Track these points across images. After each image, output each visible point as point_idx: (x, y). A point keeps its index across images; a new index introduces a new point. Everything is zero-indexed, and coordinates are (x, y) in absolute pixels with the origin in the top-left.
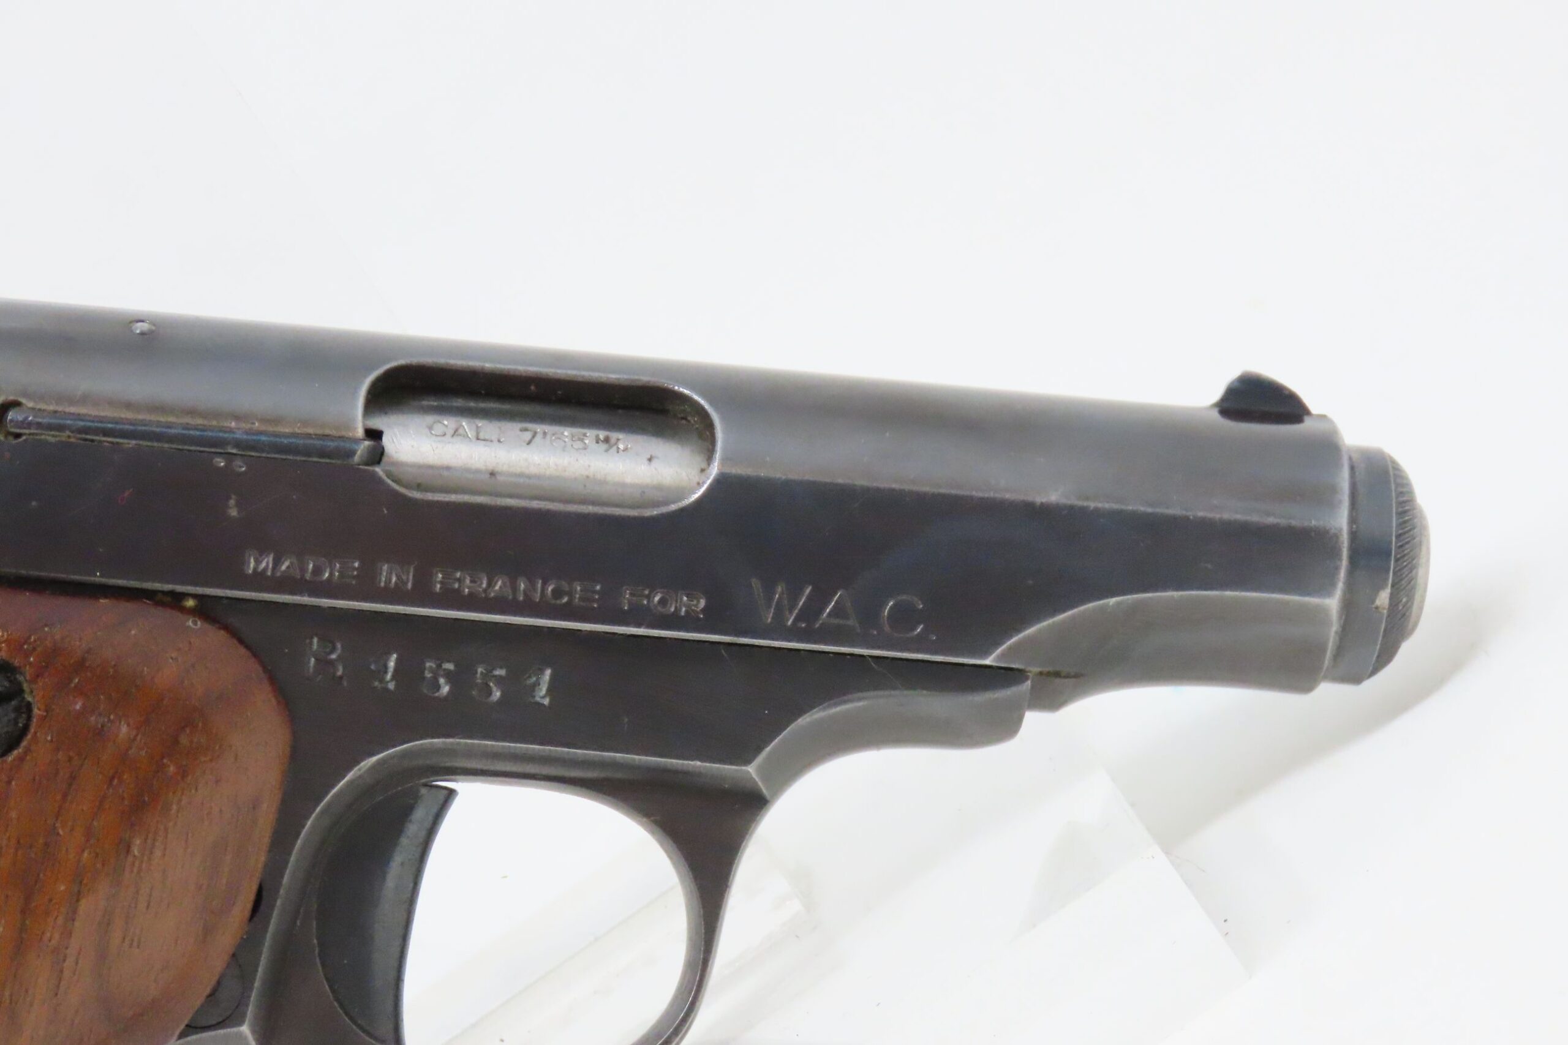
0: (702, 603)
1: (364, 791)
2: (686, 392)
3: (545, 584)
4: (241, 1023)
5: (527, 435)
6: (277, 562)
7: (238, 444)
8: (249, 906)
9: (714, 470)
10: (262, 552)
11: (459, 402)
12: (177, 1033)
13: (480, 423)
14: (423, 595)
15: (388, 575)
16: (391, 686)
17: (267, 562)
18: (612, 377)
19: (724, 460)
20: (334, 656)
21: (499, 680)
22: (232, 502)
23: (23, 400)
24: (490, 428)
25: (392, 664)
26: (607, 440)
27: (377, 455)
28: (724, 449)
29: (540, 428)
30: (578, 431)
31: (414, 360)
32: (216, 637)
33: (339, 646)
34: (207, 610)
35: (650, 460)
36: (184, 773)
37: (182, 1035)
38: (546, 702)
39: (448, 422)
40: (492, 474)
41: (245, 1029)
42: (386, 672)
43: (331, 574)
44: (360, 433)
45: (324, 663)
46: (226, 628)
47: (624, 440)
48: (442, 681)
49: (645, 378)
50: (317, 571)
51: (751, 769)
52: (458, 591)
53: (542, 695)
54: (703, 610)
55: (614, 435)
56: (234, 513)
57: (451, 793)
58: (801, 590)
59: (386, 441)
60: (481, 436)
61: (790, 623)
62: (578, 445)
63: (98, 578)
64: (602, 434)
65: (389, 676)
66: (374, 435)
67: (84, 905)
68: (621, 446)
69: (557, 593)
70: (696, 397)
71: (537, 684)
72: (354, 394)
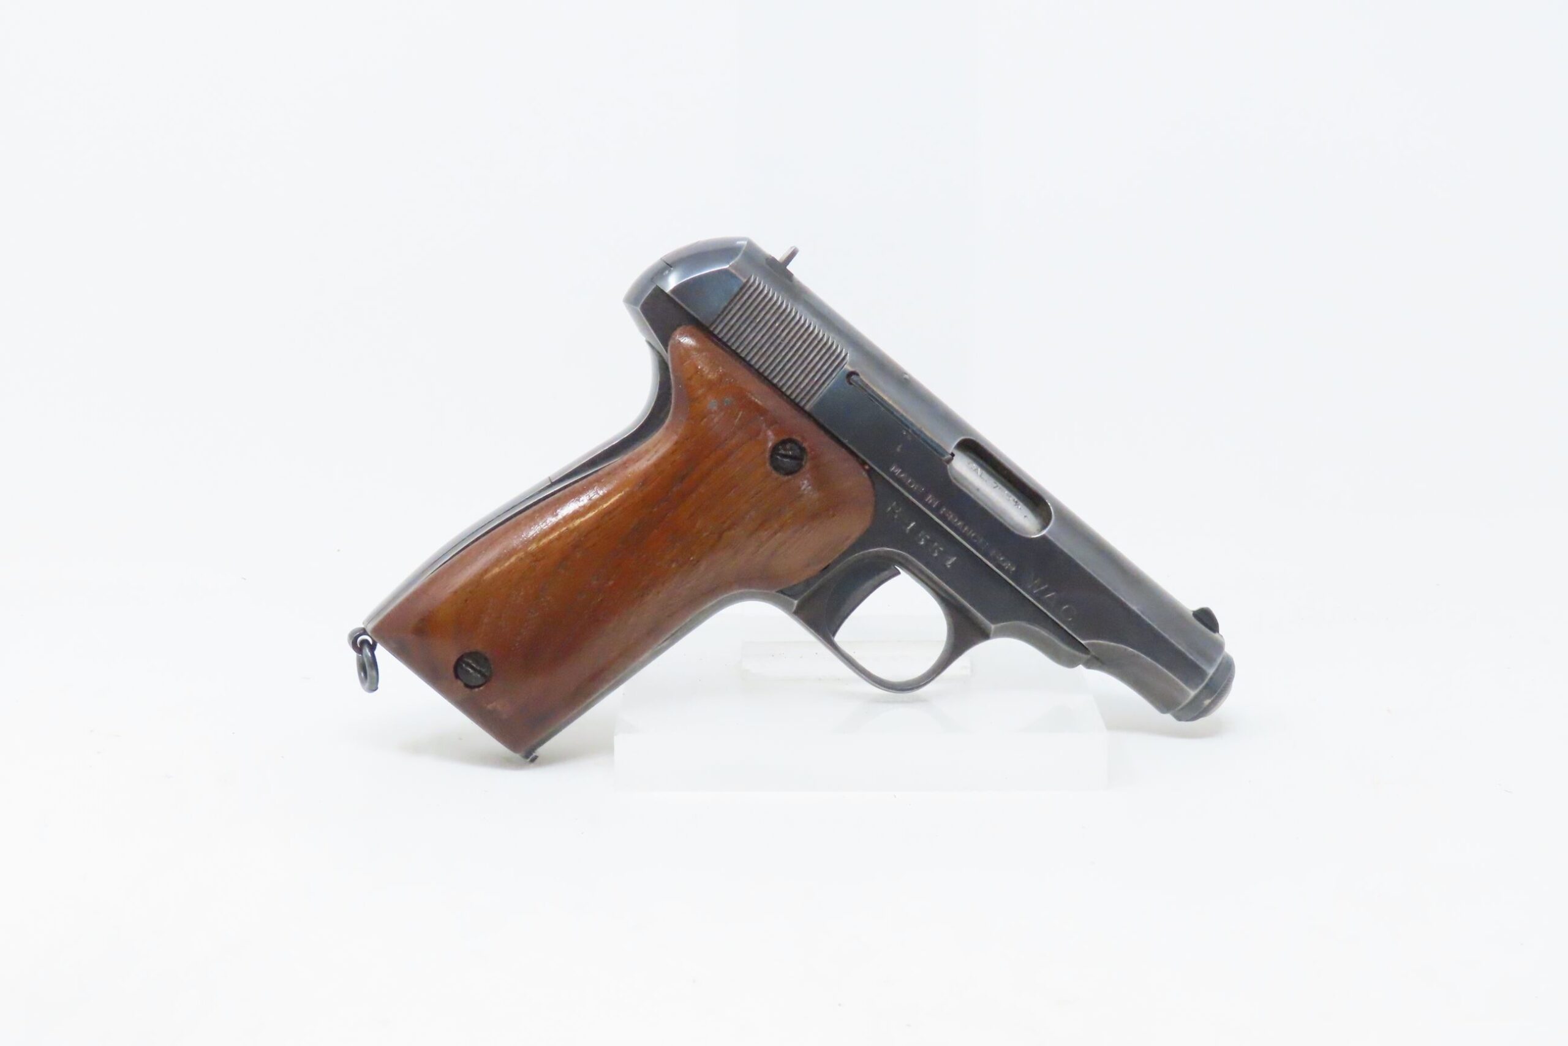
0: (1014, 569)
1: (878, 556)
2: (1049, 504)
3: (973, 533)
4: (796, 599)
5: (995, 485)
6: (901, 473)
7: (913, 431)
8: (824, 567)
9: (1044, 532)
10: (899, 467)
11: (981, 462)
12: (778, 589)
13: (984, 472)
14: (936, 511)
15: (929, 499)
16: (907, 531)
17: (898, 471)
18: (1031, 485)
19: (1049, 532)
20: (897, 511)
21: (939, 552)
22: (900, 446)
23: (860, 374)
24: (986, 476)
25: (912, 525)
26: (1016, 502)
27: (949, 461)
28: (1050, 528)
29: (1000, 486)
30: (1010, 494)
31: (978, 441)
32: (868, 483)
33: (900, 509)
34: (870, 472)
35: (1025, 517)
36: (834, 516)
37: (778, 592)
38: (949, 566)
39: (975, 466)
40: (978, 490)
41: (796, 602)
42: (908, 526)
43: (914, 487)
44: (950, 452)
45: (893, 511)
46: (873, 484)
47: (1021, 506)
48: (923, 540)
49: (1040, 492)
50: (911, 484)
51: (993, 627)
52: (947, 518)
53: (949, 563)
54: (1012, 571)
55: (1019, 502)
56: (898, 450)
57: (899, 573)
58: (1045, 585)
59: (954, 458)
60: (983, 476)
61: (1035, 592)
62: (1008, 498)
63: (846, 441)
64: (1016, 500)
65: (909, 528)
66: (953, 455)
67: (779, 535)
68: (1019, 507)
69: (975, 537)
70: (1051, 508)
71: (949, 560)
72: (955, 440)
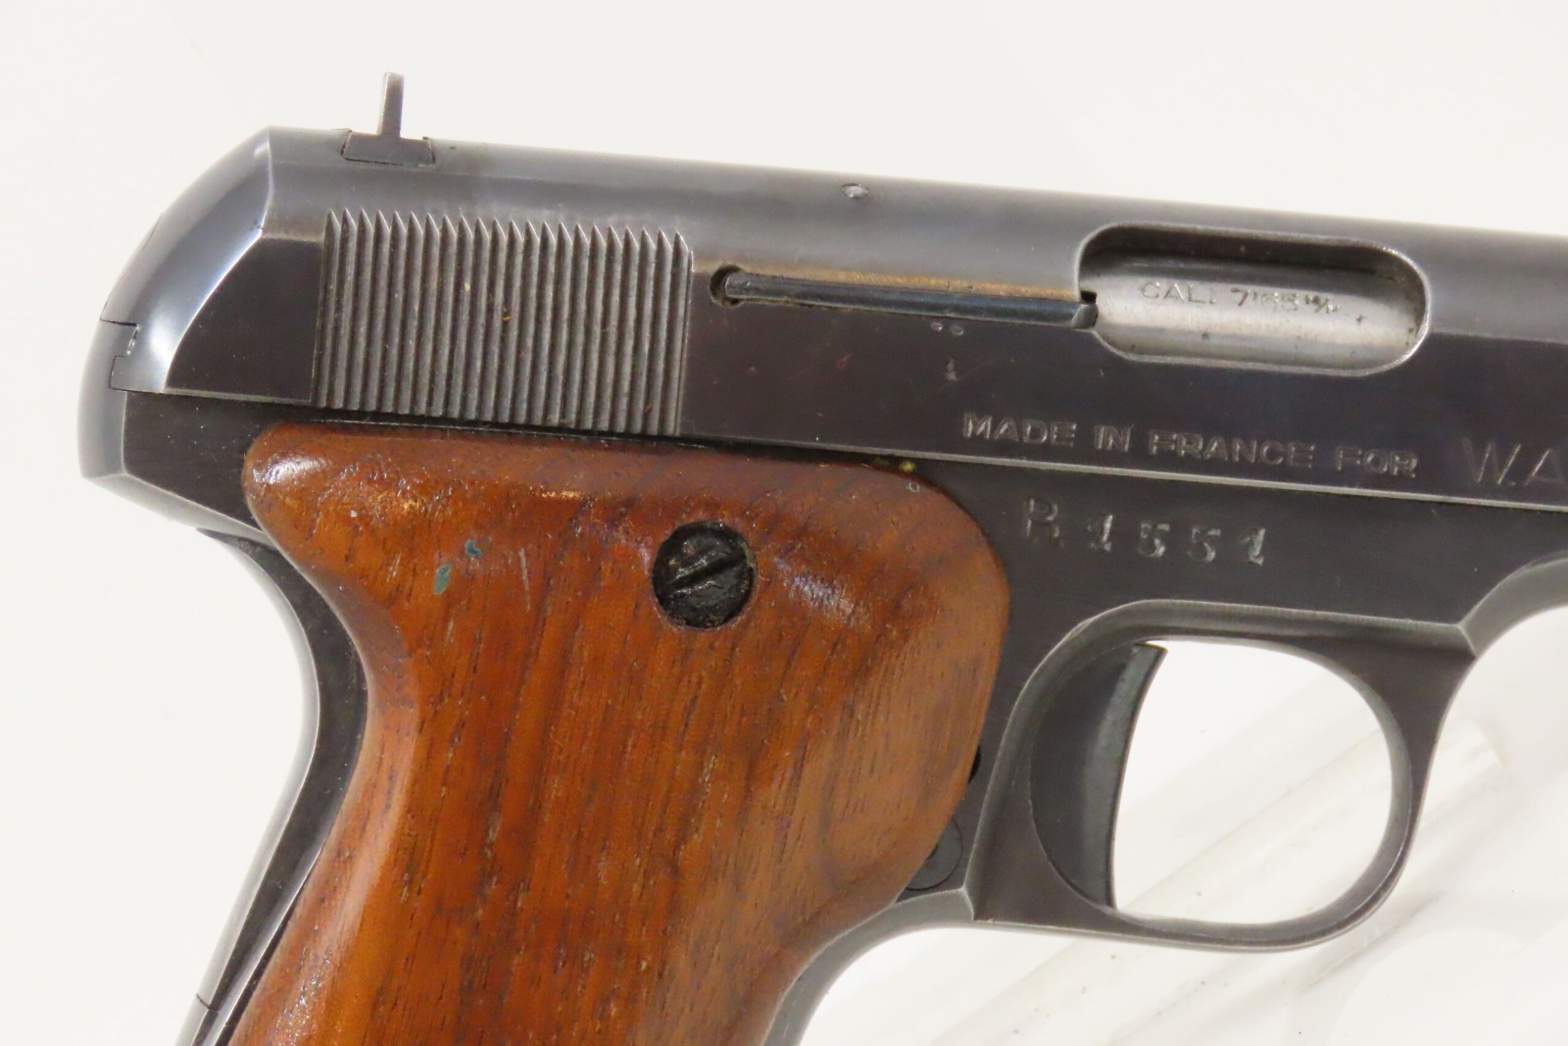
0: (1414, 463)
1: (1079, 652)
2: (1394, 252)
3: (1260, 445)
4: (959, 885)
5: (1239, 297)
6: (995, 426)
7: (956, 308)
8: (969, 768)
9: (1425, 330)
10: (981, 415)
11: (1170, 264)
12: (897, 897)
13: (1192, 284)
14: (1139, 456)
15: (1105, 437)
16: (1108, 547)
17: (985, 426)
18: (1321, 238)
19: (1436, 319)
20: (1050, 518)
21: (1213, 541)
22: (951, 366)
23: (740, 265)
24: (1201, 289)
25: (1108, 526)
26: (1316, 301)
27: (1092, 317)
28: (1434, 308)
29: (1250, 289)
30: (1288, 291)
31: (1126, 222)
32: (935, 500)
33: (1055, 507)
34: (924, 473)
35: (1359, 320)
36: (905, 636)
37: (899, 900)
38: (1260, 561)
39: (1160, 284)
40: (1205, 336)
41: (963, 890)
42: (1102, 533)
43: (1049, 437)
44: (1076, 294)
45: (1041, 525)
46: (944, 491)
47: (1333, 300)
48: (1157, 541)
49: (1353, 239)
50: (1036, 433)
51: (1461, 627)
52: (1174, 454)
53: (1256, 554)
54: (1416, 470)
55: (1323, 296)
56: (952, 376)
57: (1160, 653)
58: (1511, 448)
59: (1099, 302)
60: (1194, 297)
61: (1500, 481)
62: (1288, 305)
63: (817, 443)
64: (1312, 295)
65: (1105, 537)
66: (1089, 297)
67: (807, 771)
68: (1331, 307)
69: (1272, 454)
70: (1405, 258)
71: (1251, 543)
72: (1070, 258)
